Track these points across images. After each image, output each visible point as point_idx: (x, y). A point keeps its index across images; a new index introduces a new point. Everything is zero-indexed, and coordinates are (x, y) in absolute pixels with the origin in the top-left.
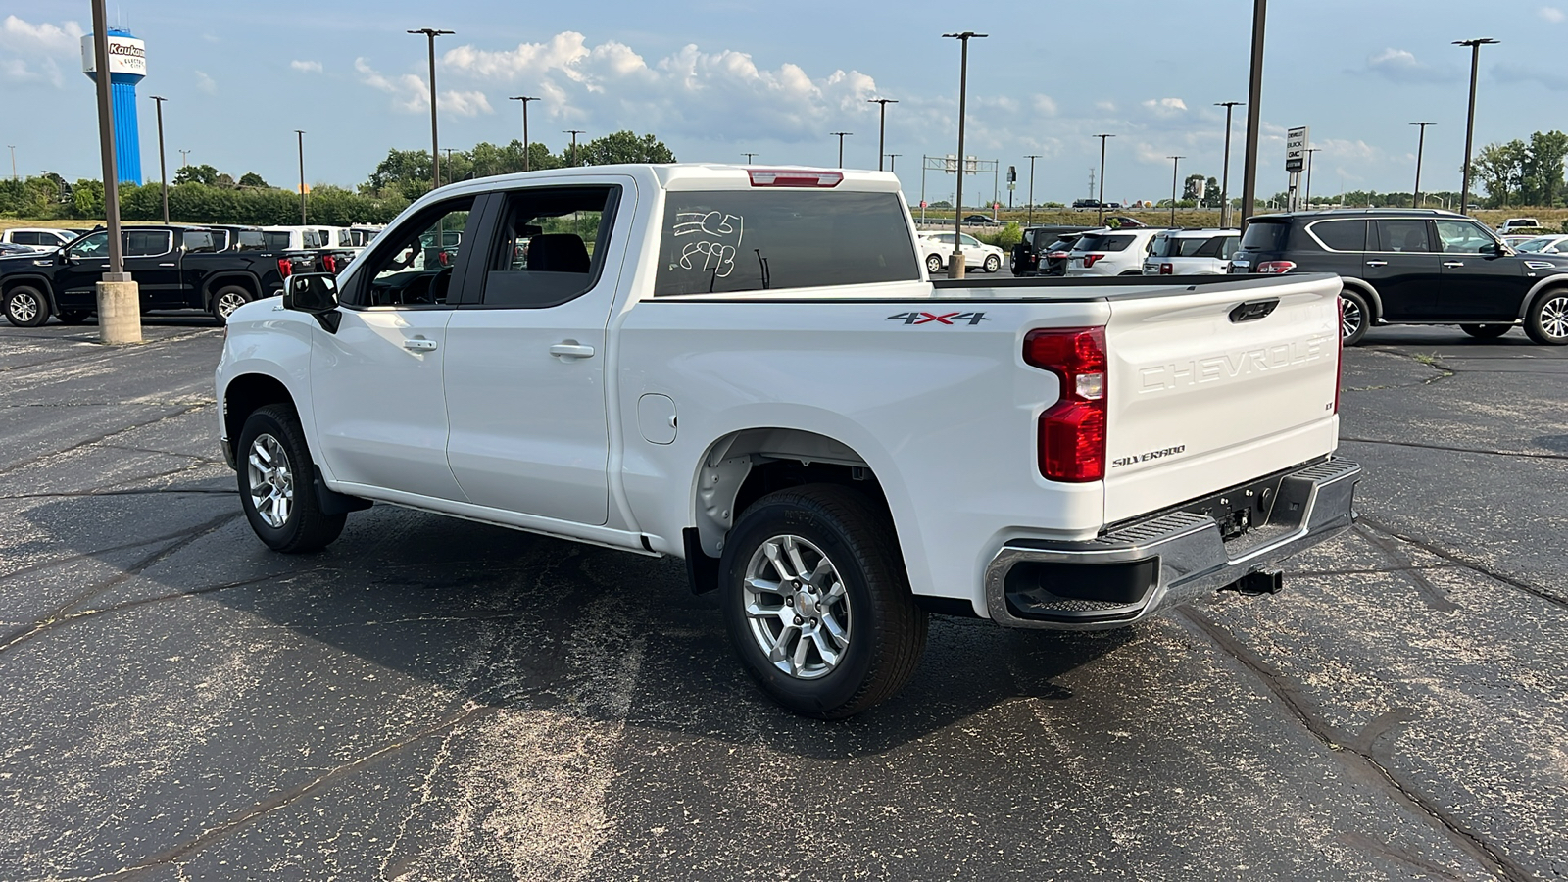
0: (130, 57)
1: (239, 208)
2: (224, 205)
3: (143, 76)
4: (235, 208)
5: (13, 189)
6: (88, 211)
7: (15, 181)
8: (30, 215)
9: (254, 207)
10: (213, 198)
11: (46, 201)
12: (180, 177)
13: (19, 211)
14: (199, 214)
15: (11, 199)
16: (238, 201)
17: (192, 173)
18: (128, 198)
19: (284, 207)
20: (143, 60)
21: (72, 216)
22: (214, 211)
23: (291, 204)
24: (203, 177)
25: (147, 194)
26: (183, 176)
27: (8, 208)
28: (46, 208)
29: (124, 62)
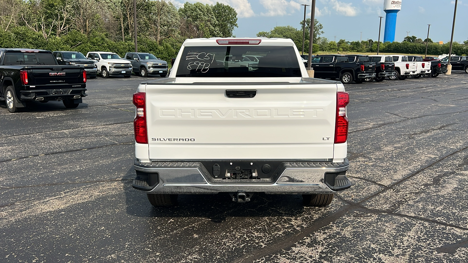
0: (398, 5)
1: (418, 49)
2: (414, 48)
3: (400, 10)
4: (417, 49)
5: (357, 44)
6: (375, 50)
7: (358, 42)
8: (360, 51)
9: (423, 49)
10: (411, 46)
11: (365, 47)
12: (405, 40)
13: (358, 50)
14: (406, 51)
15: (356, 47)
16: (418, 47)
17: (408, 39)
18: (386, 46)
19: (432, 49)
20: (401, 5)
21: (370, 52)
22: (410, 50)
23: (435, 48)
24: (412, 39)
25: (392, 45)
26: (406, 39)
27: (355, 49)
28: (365, 49)
29: (395, 6)
